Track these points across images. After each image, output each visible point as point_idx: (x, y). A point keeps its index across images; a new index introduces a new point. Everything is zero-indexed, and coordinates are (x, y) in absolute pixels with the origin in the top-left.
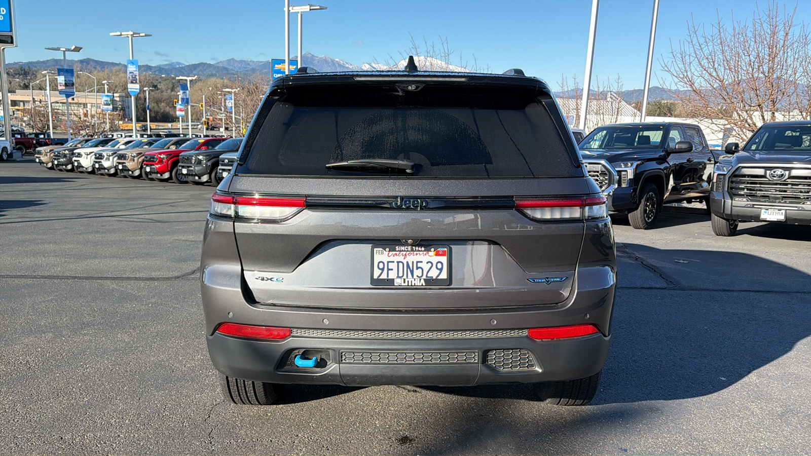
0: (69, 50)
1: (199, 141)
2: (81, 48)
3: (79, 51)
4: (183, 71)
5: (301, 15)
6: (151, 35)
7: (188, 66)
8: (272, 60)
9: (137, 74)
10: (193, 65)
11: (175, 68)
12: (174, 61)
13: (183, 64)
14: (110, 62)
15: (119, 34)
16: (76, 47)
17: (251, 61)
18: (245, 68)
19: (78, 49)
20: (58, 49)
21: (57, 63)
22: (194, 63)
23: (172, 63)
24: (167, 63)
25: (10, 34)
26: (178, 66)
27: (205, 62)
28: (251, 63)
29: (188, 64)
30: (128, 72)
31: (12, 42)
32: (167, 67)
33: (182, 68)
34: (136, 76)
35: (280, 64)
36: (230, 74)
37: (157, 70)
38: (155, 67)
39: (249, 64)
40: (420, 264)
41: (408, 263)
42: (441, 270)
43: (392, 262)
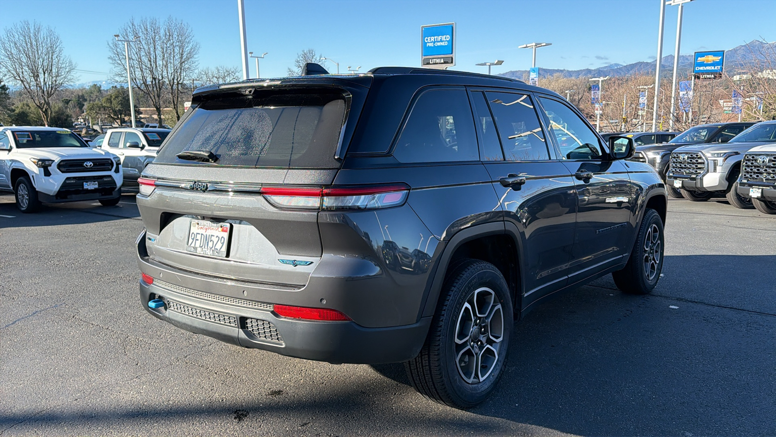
0: (493, 64)
1: (562, 139)
2: (503, 61)
3: (501, 64)
4: (621, 71)
5: (682, 7)
6: (551, 44)
7: (625, 66)
8: (695, 53)
9: (537, 80)
10: (630, 65)
11: (613, 70)
12: (613, 63)
13: (621, 65)
14: (556, 69)
15: (525, 46)
16: (498, 61)
17: (689, 56)
18: (683, 63)
19: (500, 63)
20: (485, 64)
21: (513, 74)
22: (631, 63)
23: (611, 65)
24: (607, 65)
25: (451, 56)
26: (616, 68)
27: (642, 61)
28: (689, 58)
29: (626, 65)
30: (530, 79)
31: (452, 62)
32: (606, 70)
33: (620, 69)
34: (536, 81)
35: (704, 56)
36: (666, 70)
37: (596, 73)
38: (594, 70)
39: (687, 59)
40: (212, 237)
41: (206, 235)
42: (223, 244)
43: (199, 234)
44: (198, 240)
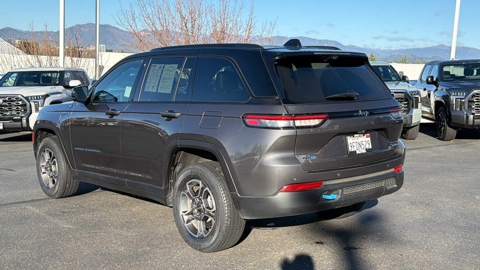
40: (362, 142)
41: (359, 142)
42: (369, 144)
43: (354, 142)
44: (354, 146)
